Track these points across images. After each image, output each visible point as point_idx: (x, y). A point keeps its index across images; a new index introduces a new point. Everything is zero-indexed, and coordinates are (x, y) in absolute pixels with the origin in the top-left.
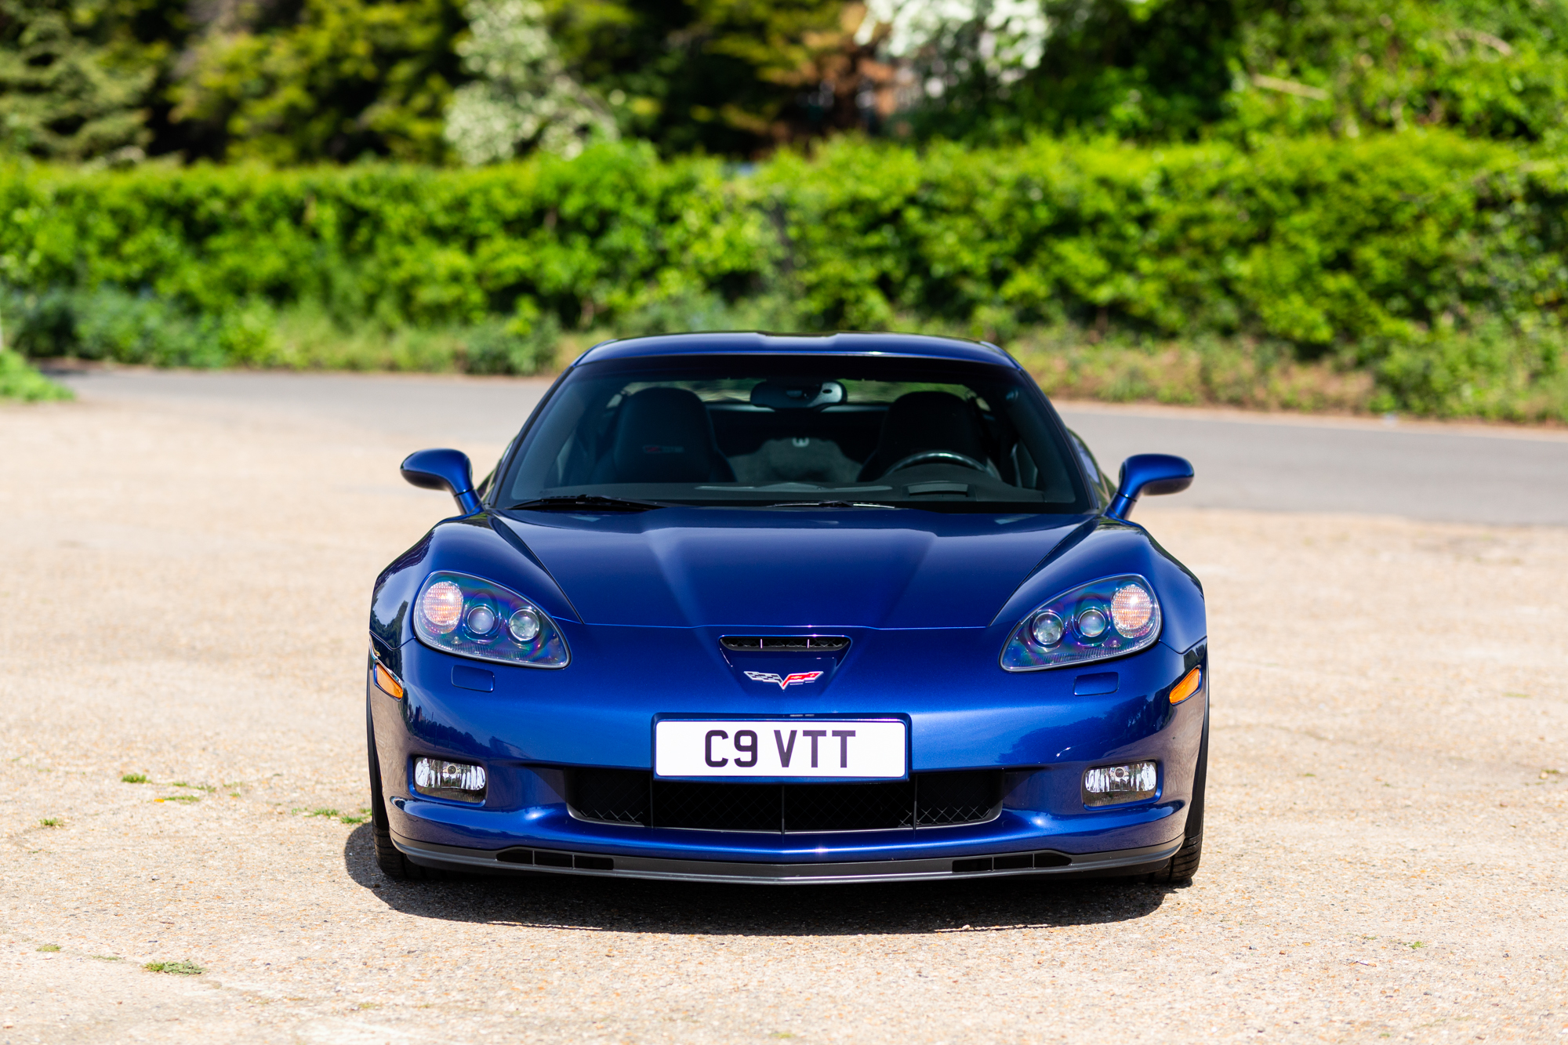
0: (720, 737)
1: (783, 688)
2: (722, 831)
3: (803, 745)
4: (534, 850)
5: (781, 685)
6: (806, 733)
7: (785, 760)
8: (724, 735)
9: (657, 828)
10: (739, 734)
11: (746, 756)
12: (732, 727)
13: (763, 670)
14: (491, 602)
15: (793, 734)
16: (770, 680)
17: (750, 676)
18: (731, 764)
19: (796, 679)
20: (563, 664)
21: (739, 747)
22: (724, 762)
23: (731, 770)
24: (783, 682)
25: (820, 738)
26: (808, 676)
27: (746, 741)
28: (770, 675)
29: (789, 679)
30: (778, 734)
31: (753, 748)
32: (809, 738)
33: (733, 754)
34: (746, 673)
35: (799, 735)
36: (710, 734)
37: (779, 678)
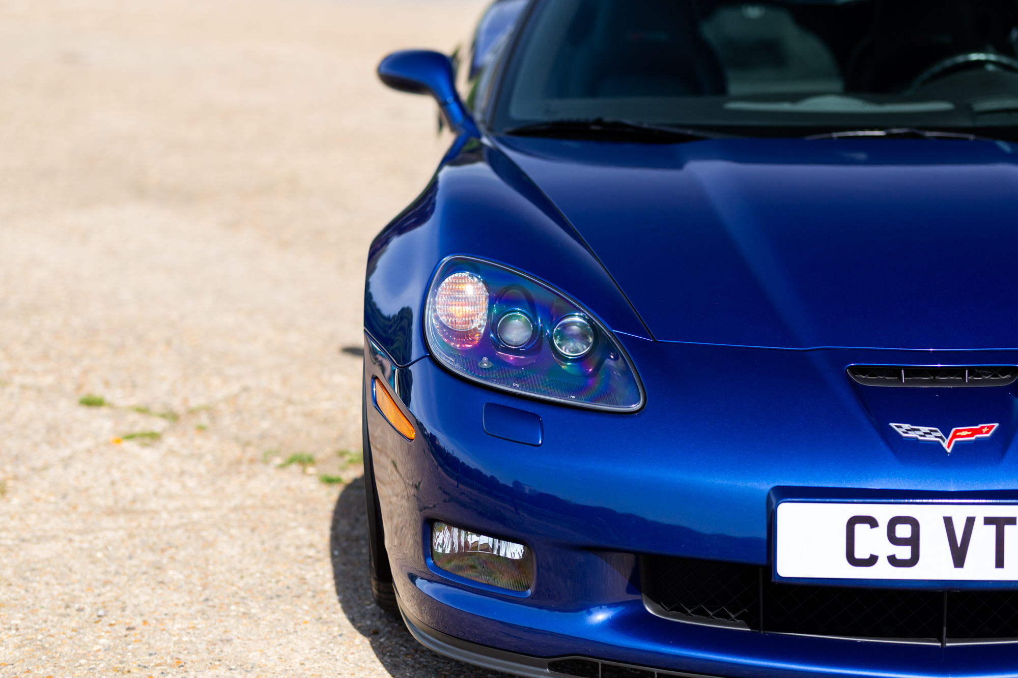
0: (867, 526)
1: (949, 450)
2: (859, 640)
3: (984, 536)
4: (600, 662)
5: (945, 445)
6: (988, 521)
7: (959, 556)
8: (873, 523)
9: (768, 632)
10: (894, 522)
11: (904, 553)
12: (884, 512)
13: (917, 421)
14: (527, 305)
15: (970, 521)
16: (929, 438)
17: (899, 431)
18: (883, 562)
19: (964, 434)
20: (635, 407)
21: (893, 539)
22: (872, 560)
23: (883, 571)
24: (947, 441)
25: (1008, 528)
26: (979, 431)
27: (903, 531)
28: (926, 429)
29: (955, 436)
30: (948, 521)
31: (914, 542)
32: (993, 528)
33: (885, 549)
34: (893, 425)
35: (979, 524)
36: (853, 522)
37: (940, 434)
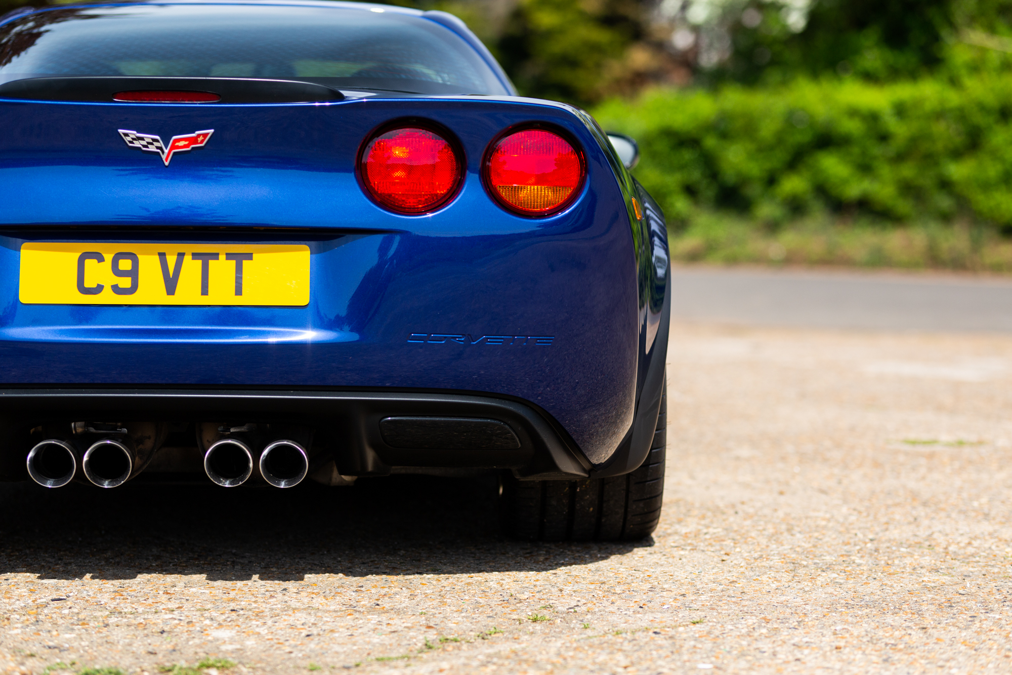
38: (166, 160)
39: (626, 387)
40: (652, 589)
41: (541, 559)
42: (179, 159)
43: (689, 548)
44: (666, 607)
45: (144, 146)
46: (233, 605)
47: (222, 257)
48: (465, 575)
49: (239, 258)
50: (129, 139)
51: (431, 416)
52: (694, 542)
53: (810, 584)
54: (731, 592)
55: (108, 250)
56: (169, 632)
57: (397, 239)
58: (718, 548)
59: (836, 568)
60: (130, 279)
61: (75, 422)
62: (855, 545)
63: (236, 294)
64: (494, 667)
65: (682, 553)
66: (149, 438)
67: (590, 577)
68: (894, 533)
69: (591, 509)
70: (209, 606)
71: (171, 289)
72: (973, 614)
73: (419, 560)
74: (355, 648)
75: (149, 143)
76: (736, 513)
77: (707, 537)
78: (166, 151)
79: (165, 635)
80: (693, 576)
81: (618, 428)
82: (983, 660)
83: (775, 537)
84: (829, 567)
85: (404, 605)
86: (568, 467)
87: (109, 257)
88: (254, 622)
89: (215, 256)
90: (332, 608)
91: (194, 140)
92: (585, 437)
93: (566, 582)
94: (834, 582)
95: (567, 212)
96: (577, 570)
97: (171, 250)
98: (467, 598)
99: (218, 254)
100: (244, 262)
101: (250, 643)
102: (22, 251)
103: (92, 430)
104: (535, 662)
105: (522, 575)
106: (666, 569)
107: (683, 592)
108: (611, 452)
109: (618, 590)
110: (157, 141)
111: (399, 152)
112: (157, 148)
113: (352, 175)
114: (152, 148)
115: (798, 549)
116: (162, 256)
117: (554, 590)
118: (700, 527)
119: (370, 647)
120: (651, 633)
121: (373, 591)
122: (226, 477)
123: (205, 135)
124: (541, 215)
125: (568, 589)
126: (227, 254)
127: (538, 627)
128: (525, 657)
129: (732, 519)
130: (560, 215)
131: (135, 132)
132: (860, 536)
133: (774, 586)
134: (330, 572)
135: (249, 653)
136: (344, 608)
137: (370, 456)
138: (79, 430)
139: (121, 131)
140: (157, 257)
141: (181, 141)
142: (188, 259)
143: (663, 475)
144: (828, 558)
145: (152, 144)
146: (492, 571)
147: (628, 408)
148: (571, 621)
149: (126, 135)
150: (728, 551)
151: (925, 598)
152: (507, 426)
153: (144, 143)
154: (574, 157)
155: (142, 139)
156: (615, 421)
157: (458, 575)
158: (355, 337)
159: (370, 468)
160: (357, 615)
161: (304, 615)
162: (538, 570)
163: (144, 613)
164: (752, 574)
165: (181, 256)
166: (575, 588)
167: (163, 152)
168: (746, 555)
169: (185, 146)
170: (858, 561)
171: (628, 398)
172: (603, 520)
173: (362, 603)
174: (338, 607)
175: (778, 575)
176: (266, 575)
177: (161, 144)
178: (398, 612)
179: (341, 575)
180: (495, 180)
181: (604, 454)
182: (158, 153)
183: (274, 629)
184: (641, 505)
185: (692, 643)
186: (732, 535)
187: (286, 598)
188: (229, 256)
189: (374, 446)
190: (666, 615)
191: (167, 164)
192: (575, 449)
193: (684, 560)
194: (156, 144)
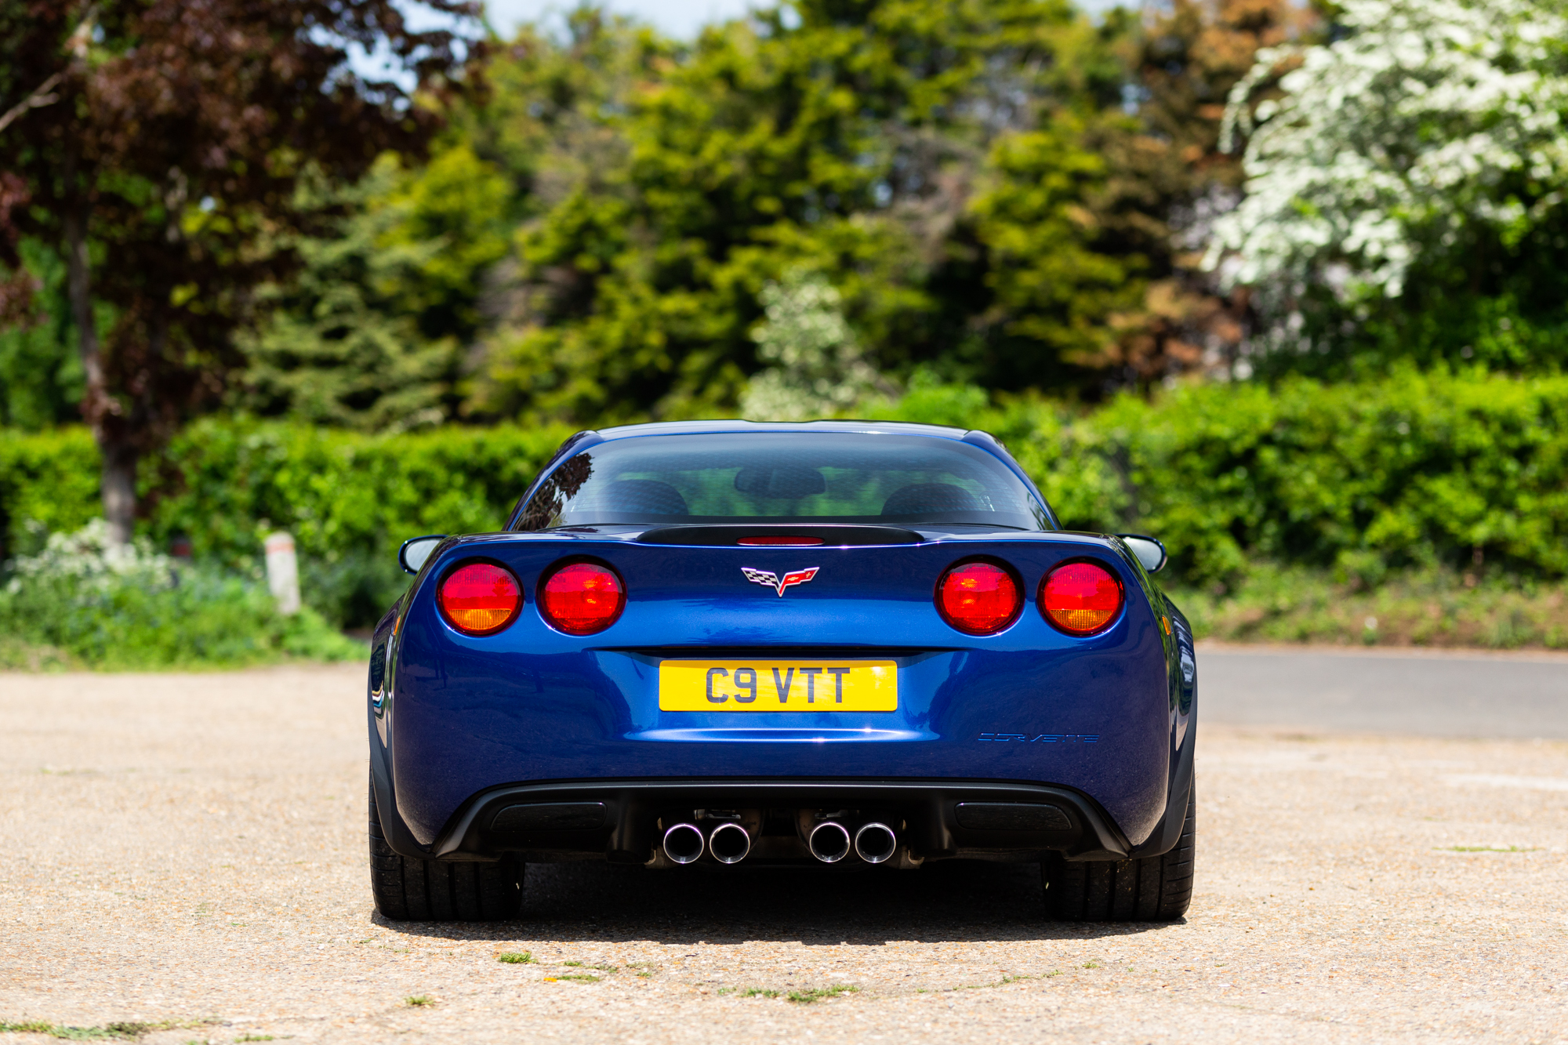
38: (780, 592)
39: (1159, 779)
40: (1185, 949)
41: (1087, 932)
42: (791, 592)
43: (1217, 925)
44: (1195, 959)
45: (762, 581)
46: (837, 959)
47: (825, 671)
48: (1022, 942)
49: (838, 672)
50: (750, 575)
51: (997, 802)
52: (1223, 922)
53: (1320, 946)
54: (1252, 951)
55: (732, 666)
56: (796, 973)
57: (967, 654)
58: (1243, 925)
59: (1346, 936)
60: (750, 689)
61: (697, 809)
62: (1368, 923)
63: (837, 701)
64: (1063, 987)
65: (1211, 928)
66: (755, 824)
67: (1131, 942)
68: (1409, 915)
69: (1130, 889)
70: (818, 959)
71: (783, 699)
72: (1449, 960)
73: (980, 933)
74: (948, 982)
75: (766, 579)
76: (1264, 903)
77: (1235, 918)
78: (780, 585)
79: (792, 975)
80: (1220, 941)
81: (1152, 815)
82: (1442, 982)
83: (1299, 918)
84: (1341, 936)
85: (978, 959)
86: (1110, 845)
87: (732, 672)
88: (860, 968)
89: (819, 670)
90: (919, 960)
91: (803, 576)
92: (1125, 821)
93: (1111, 946)
94: (1341, 944)
95: (1109, 631)
96: (1118, 938)
97: (783, 665)
98: (1028, 954)
99: (821, 669)
100: (843, 675)
101: (863, 979)
102: (661, 667)
103: (711, 816)
104: (1093, 984)
105: (1072, 941)
106: (1197, 938)
107: (1211, 950)
108: (1147, 836)
109: (1155, 950)
110: (773, 577)
111: (969, 583)
112: (773, 582)
113: (932, 603)
114: (769, 583)
115: (1315, 925)
116: (775, 670)
117: (1102, 950)
118: (1229, 912)
119: (959, 981)
120: (1183, 971)
121: (948, 951)
122: (828, 855)
123: (812, 572)
124: (1087, 634)
125: (1112, 950)
126: (828, 669)
127: (1091, 971)
128: (1085, 982)
129: (1259, 907)
130: (1103, 634)
131: (755, 570)
132: (1376, 917)
133: (1289, 947)
134: (906, 940)
135: (866, 985)
136: (929, 960)
137: (946, 835)
138: (700, 817)
139: (743, 569)
140: (772, 671)
141: (793, 577)
142: (796, 672)
143: (1193, 858)
144: (1341, 931)
145: (769, 579)
146: (1045, 939)
147: (1161, 797)
148: (1118, 968)
149: (748, 572)
150: (1252, 926)
151: (1413, 952)
152: (1060, 811)
153: (763, 579)
154: (1113, 585)
155: (761, 575)
156: (1150, 809)
157: (1016, 942)
158: (936, 736)
159: (946, 846)
160: (942, 964)
161: (898, 964)
162: (1085, 939)
163: (766, 963)
164: (1270, 940)
165: (791, 670)
166: (1119, 948)
167: (778, 586)
168: (1267, 929)
169: (796, 581)
170: (1366, 932)
171: (1161, 789)
172: (1140, 899)
173: (943, 957)
174: (924, 960)
175: (1293, 941)
176: (851, 941)
177: (776, 579)
178: (974, 962)
179: (916, 942)
180: (1047, 603)
181: (1141, 837)
182: (774, 587)
183: (878, 972)
184: (1174, 885)
185: (1216, 975)
186: (1257, 917)
187: (878, 955)
188: (831, 670)
189: (949, 828)
190: (1196, 964)
191: (781, 595)
192: (1117, 831)
193: (1212, 932)
194: (772, 579)
